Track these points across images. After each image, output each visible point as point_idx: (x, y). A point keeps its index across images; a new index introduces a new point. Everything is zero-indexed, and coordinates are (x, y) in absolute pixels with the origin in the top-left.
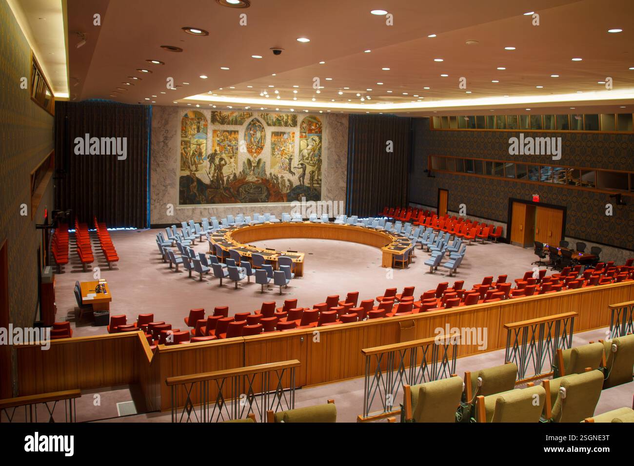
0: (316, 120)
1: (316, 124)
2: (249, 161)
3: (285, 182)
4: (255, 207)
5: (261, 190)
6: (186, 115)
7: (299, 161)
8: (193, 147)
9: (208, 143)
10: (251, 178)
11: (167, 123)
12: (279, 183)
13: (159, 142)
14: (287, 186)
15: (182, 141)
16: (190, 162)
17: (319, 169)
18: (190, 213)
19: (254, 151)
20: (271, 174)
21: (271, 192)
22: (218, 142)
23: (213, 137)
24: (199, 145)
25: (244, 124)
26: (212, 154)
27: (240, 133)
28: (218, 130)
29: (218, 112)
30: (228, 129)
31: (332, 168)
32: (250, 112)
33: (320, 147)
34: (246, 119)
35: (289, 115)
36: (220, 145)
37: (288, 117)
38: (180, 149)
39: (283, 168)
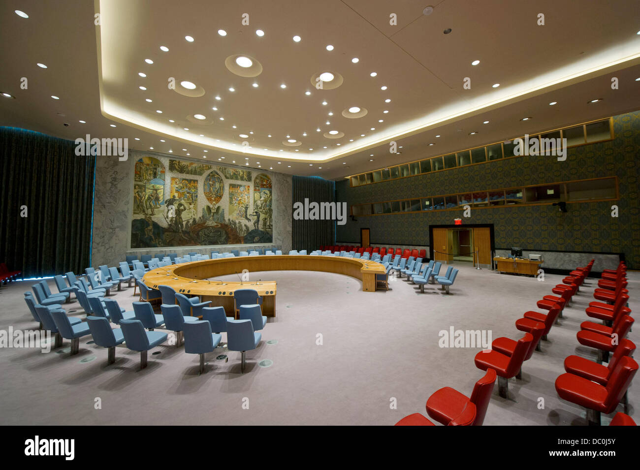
0: (267, 178)
1: (267, 181)
2: (208, 208)
3: (242, 227)
5: (221, 233)
6: (141, 160)
9: (166, 188)
10: (211, 223)
12: (237, 228)
14: (243, 230)
15: (136, 185)
16: (145, 206)
17: (271, 217)
19: (213, 199)
20: (229, 220)
21: (229, 235)
22: (177, 189)
23: (172, 184)
24: (156, 190)
25: (204, 175)
26: (170, 199)
27: (199, 182)
28: (177, 178)
29: (177, 161)
30: (187, 178)
31: (281, 216)
32: (209, 165)
33: (271, 199)
34: (205, 170)
35: (245, 171)
36: (179, 191)
37: (243, 173)
38: (134, 193)
39: (240, 215)
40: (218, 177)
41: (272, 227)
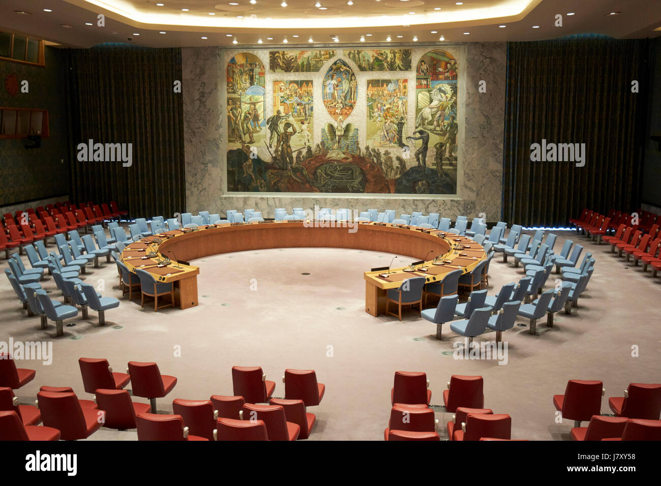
0: (447, 57)
1: (447, 63)
2: (331, 127)
3: (392, 161)
4: (339, 199)
5: (352, 173)
6: (233, 59)
7: (416, 128)
8: (245, 107)
9: (267, 100)
10: (335, 154)
11: (203, 72)
12: (381, 163)
13: (193, 101)
14: (395, 167)
15: (229, 99)
16: (242, 130)
17: (453, 140)
18: (241, 204)
19: (338, 111)
20: (367, 148)
21: (369, 177)
22: (282, 99)
23: (274, 92)
24: (254, 104)
25: (322, 70)
26: (273, 118)
27: (314, 83)
28: (281, 81)
29: (281, 52)
30: (296, 79)
31: (475, 138)
32: (330, 50)
33: (454, 102)
34: (324, 62)
35: (396, 51)
36: (285, 103)
37: (394, 55)
38: (227, 111)
39: (388, 138)
40: (347, 71)
41: (455, 162)
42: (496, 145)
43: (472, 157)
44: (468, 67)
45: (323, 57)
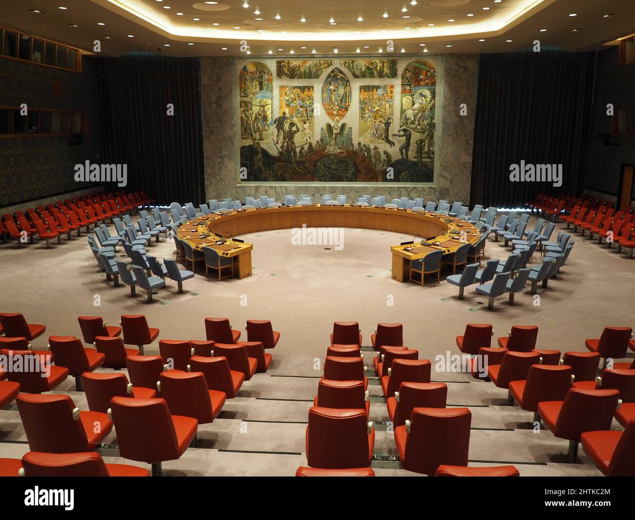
0: (427, 66)
1: (427, 71)
2: (329, 126)
3: (380, 155)
4: (336, 187)
5: (347, 165)
6: (245, 68)
8: (256, 109)
9: (274, 103)
10: (332, 149)
11: (219, 78)
12: (371, 156)
13: (211, 104)
14: (382, 160)
15: (241, 102)
16: (253, 129)
17: (431, 137)
18: (253, 191)
19: (335, 113)
20: (359, 144)
21: (360, 168)
23: (281, 96)
25: (321, 77)
26: (280, 118)
27: (315, 88)
28: (287, 87)
29: (286, 61)
30: (299, 85)
31: (450, 135)
32: (329, 60)
33: (433, 105)
34: (323, 70)
35: (385, 61)
36: (289, 105)
37: (383, 64)
38: (240, 112)
39: (377, 136)
40: (343, 78)
41: (433, 155)
42: (467, 142)
43: (448, 151)
44: (445, 75)
45: (322, 66)
